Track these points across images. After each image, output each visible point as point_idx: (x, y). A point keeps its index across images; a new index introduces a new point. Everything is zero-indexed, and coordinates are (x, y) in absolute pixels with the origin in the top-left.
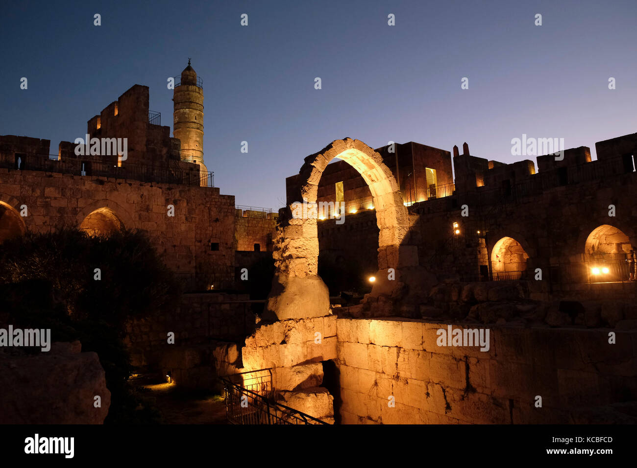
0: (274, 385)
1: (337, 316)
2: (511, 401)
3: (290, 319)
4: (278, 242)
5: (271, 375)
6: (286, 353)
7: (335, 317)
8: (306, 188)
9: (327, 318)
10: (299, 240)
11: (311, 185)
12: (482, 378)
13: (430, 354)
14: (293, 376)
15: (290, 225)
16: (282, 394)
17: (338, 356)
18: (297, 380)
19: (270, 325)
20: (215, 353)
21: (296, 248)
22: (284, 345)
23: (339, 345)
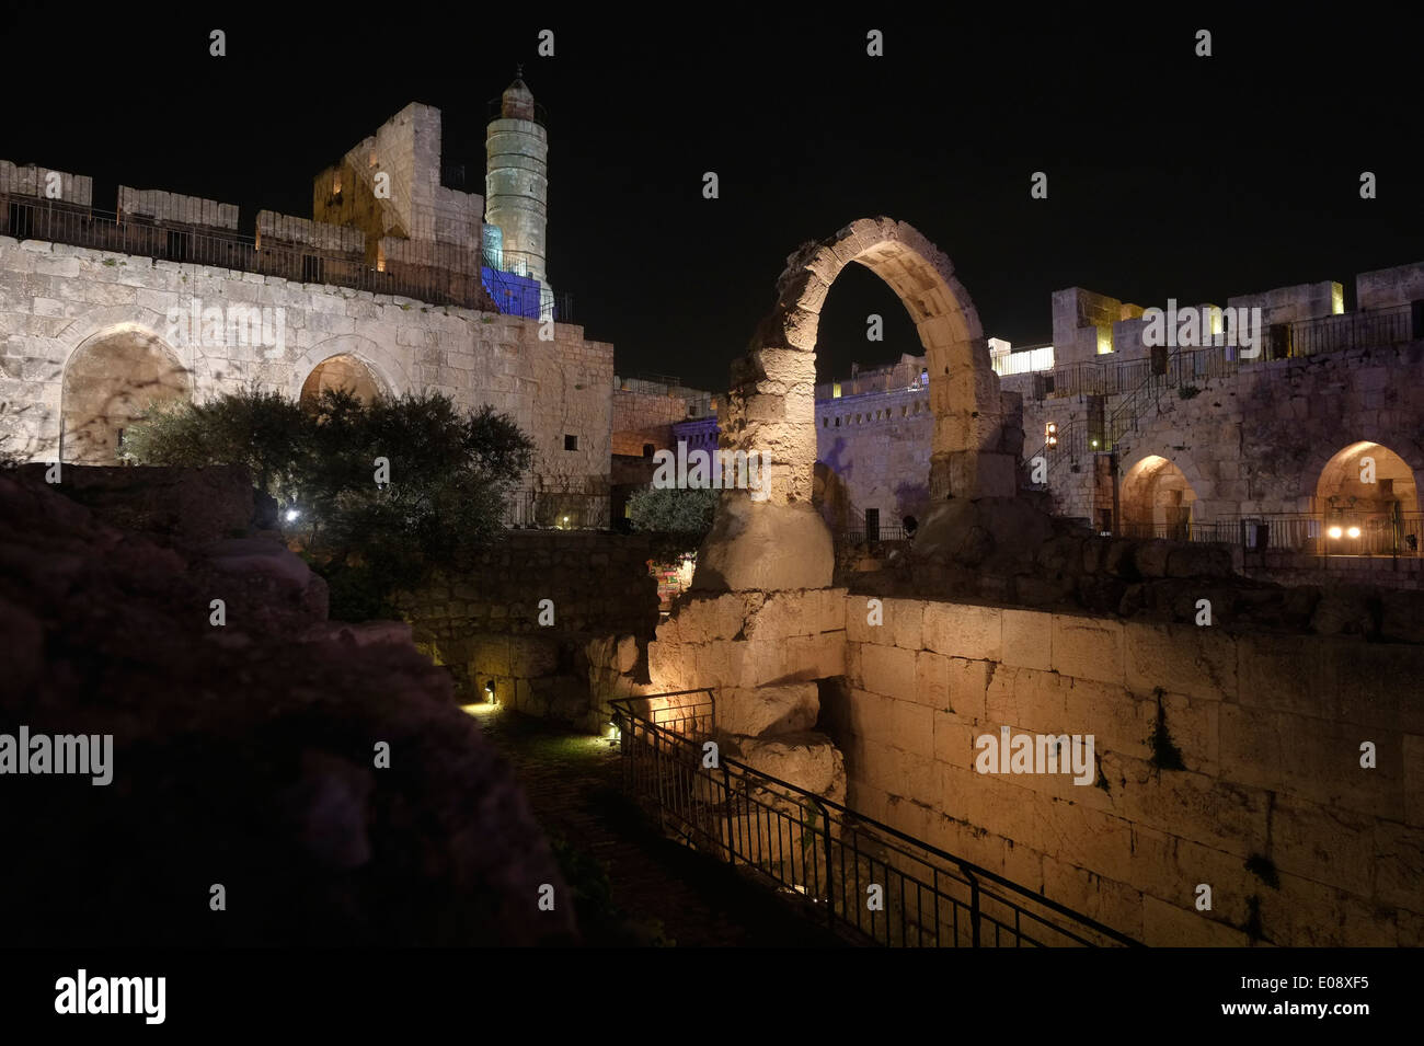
0: (718, 723)
1: (847, 590)
2: (1272, 795)
3: (755, 591)
4: (731, 429)
5: (713, 701)
6: (746, 659)
7: (842, 592)
8: (794, 318)
9: (828, 592)
10: (778, 426)
11: (805, 312)
12: (1198, 741)
13: (1069, 681)
14: (759, 708)
15: (759, 393)
16: (736, 741)
17: (847, 669)
18: (768, 715)
19: (711, 599)
20: (588, 650)
21: (770, 443)
22: (742, 642)
23: (851, 649)
